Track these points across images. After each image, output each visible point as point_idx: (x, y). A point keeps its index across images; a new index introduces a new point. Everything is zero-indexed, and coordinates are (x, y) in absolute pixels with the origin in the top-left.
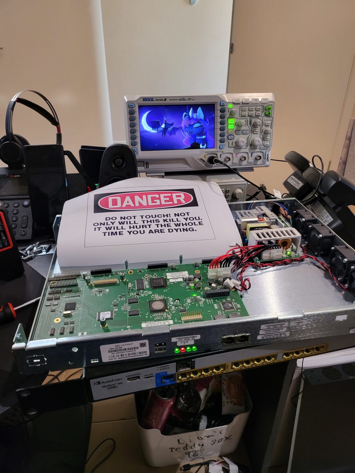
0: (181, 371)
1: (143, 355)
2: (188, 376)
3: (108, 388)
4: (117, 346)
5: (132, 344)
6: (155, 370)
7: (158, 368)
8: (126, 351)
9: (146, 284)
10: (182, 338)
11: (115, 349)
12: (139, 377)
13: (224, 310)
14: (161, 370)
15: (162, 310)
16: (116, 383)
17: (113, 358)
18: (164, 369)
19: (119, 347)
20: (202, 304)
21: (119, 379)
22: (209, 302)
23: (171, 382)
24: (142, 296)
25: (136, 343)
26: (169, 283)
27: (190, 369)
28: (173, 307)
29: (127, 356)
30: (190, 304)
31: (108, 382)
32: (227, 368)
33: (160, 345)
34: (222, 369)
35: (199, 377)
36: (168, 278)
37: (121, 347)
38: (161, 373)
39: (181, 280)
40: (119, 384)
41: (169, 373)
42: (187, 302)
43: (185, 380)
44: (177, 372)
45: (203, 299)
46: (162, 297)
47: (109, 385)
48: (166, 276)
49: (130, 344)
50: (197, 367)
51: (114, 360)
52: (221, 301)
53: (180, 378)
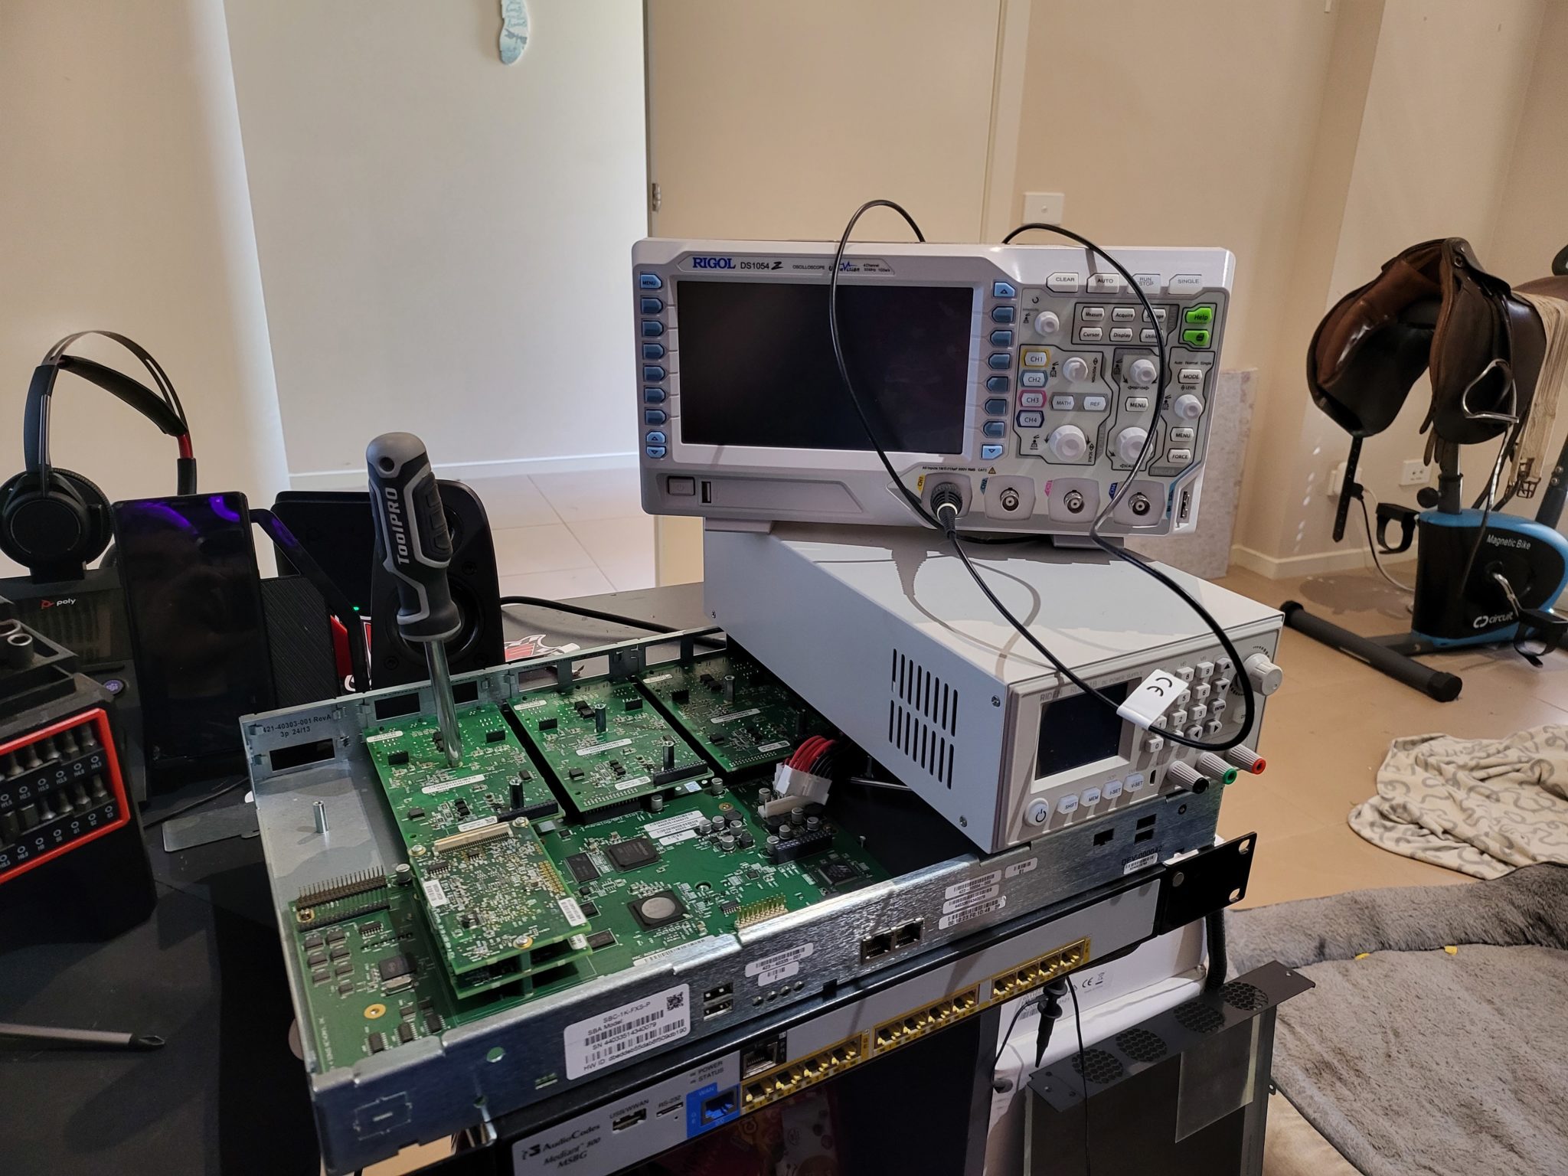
0: (751, 1074)
1: (673, 1034)
2: (769, 1090)
3: (561, 1164)
4: (611, 1018)
5: (648, 1004)
6: (684, 1085)
7: (694, 1074)
8: (630, 1031)
9: (600, 863)
10: (770, 961)
11: (604, 1030)
12: (642, 1115)
13: (833, 884)
14: (701, 1079)
15: (677, 917)
16: (582, 1144)
17: (597, 1061)
18: (709, 1075)
19: (613, 1021)
20: (772, 882)
21: (591, 1130)
22: (787, 872)
23: (725, 1114)
24: (601, 895)
25: (658, 1001)
26: (662, 848)
27: (774, 1065)
28: (701, 905)
29: (634, 1046)
30: (741, 889)
31: (563, 1141)
32: (865, 1047)
33: (715, 993)
34: (852, 1053)
35: (797, 1088)
36: (653, 836)
37: (617, 1020)
38: (700, 1090)
39: (692, 834)
40: (590, 1144)
41: (722, 1087)
42: (732, 886)
43: (761, 1102)
44: (741, 1079)
45: (772, 870)
46: (659, 887)
47: (563, 1154)
48: (646, 833)
49: (642, 1007)
50: (794, 1055)
51: (598, 1067)
52: (818, 865)
53: (749, 1098)
